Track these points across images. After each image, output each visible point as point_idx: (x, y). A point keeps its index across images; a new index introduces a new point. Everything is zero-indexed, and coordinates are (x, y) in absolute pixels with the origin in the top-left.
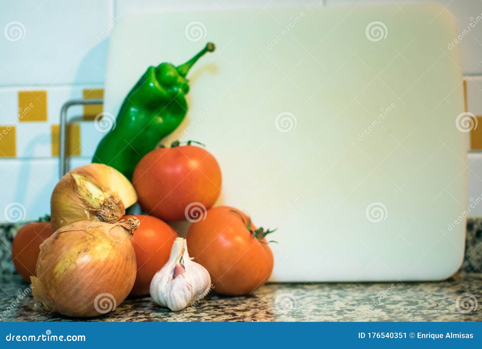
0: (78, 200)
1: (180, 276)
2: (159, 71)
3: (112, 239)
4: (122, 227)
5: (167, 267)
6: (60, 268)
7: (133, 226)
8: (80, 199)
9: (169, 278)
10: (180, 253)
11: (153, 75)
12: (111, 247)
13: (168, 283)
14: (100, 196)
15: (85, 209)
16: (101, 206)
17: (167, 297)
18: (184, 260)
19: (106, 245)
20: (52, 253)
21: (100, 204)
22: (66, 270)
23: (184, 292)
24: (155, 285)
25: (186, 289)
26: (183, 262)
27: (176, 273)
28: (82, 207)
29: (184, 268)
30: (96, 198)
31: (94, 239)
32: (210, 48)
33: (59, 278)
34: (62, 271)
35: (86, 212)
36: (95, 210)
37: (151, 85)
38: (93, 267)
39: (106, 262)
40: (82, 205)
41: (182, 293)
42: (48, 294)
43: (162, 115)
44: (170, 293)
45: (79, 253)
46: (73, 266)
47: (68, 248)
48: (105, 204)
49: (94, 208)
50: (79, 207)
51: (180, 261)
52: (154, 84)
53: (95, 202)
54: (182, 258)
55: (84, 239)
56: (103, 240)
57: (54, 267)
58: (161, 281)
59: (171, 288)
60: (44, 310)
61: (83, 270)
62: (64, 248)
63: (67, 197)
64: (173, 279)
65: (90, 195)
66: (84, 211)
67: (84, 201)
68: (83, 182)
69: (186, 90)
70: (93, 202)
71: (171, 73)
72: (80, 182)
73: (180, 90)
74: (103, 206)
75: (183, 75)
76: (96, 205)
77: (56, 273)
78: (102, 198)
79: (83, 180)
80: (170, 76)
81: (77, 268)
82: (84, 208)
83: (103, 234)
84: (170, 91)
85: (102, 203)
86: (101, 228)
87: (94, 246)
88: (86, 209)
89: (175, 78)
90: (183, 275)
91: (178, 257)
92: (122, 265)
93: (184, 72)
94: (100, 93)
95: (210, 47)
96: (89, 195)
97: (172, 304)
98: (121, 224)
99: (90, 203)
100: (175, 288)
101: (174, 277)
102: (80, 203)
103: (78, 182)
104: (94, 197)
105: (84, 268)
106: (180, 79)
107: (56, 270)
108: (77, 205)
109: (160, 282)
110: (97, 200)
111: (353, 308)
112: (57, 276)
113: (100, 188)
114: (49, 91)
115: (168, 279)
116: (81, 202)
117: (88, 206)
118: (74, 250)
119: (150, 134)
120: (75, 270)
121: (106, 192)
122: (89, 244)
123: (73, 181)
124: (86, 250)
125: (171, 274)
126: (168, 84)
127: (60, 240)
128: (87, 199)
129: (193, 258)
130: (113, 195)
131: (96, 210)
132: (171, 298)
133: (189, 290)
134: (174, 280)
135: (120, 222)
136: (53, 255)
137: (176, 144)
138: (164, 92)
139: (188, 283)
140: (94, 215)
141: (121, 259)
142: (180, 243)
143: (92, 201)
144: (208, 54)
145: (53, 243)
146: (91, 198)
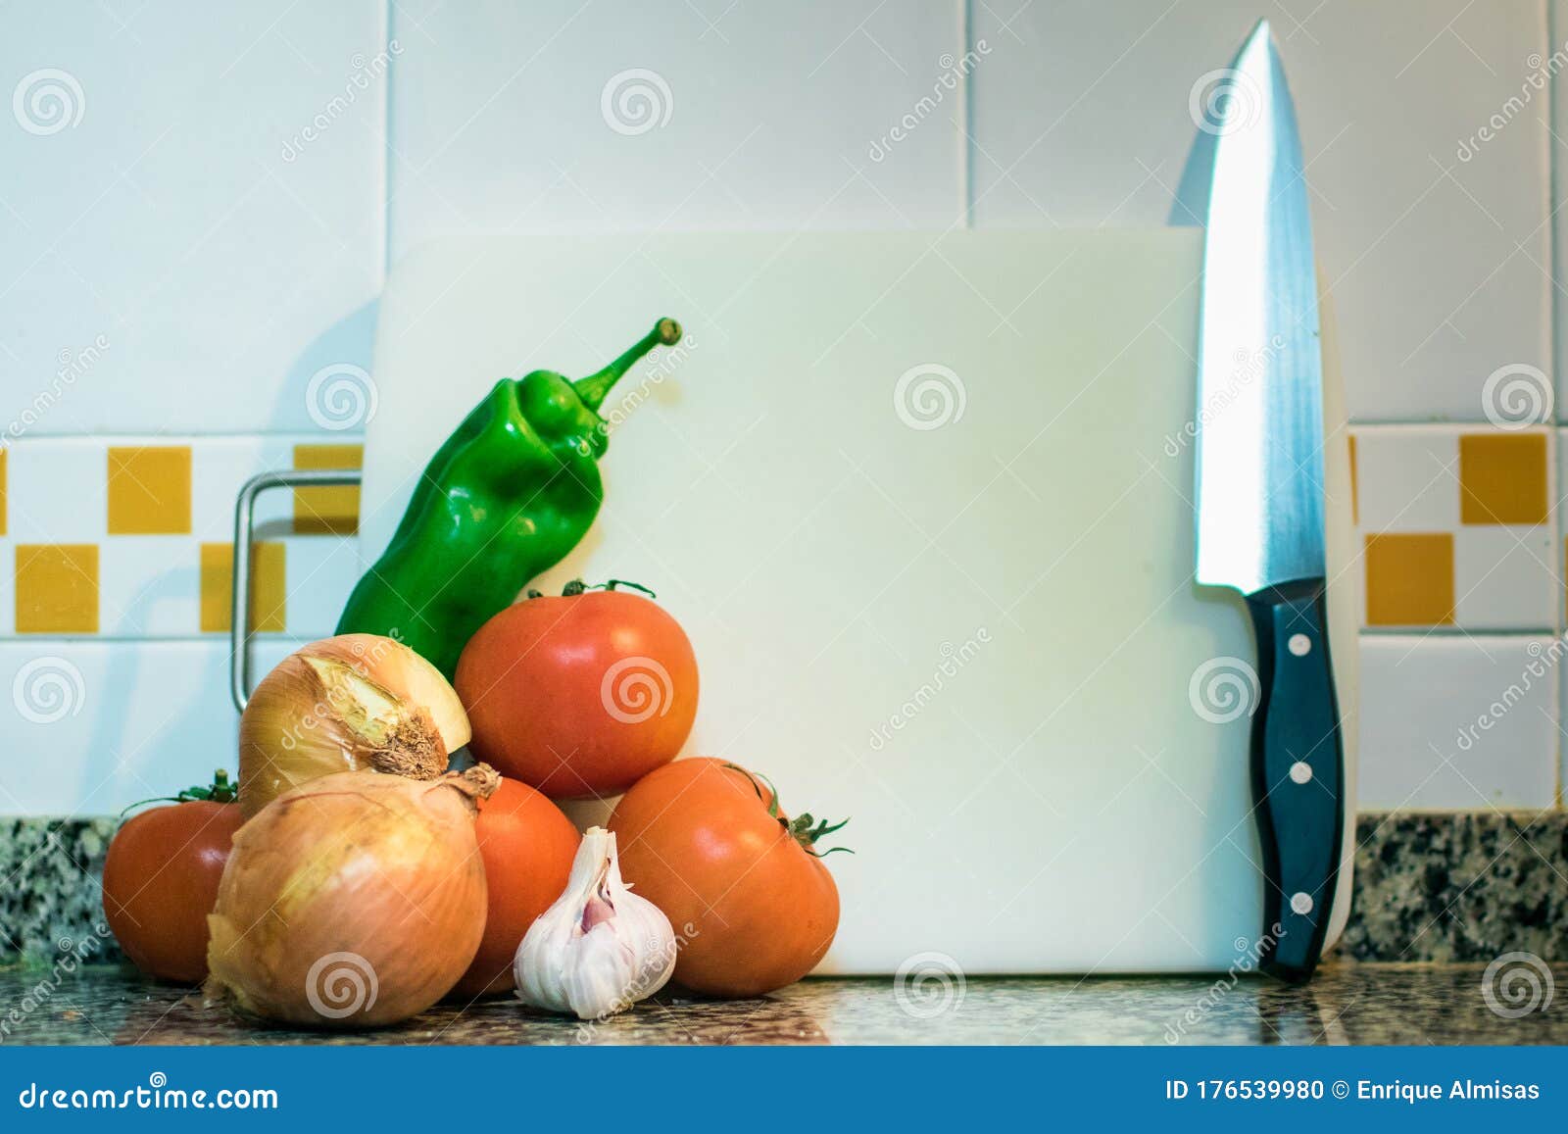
0: (328, 725)
1: (603, 925)
2: (528, 390)
3: (432, 817)
4: (455, 788)
5: (562, 905)
6: (298, 887)
7: (483, 786)
8: (334, 721)
9: (572, 932)
10: (597, 868)
11: (513, 403)
12: (429, 837)
13: (568, 943)
14: (389, 714)
15: (344, 747)
16: (390, 742)
17: (568, 980)
18: (610, 885)
19: (418, 829)
20: (271, 850)
21: (387, 736)
22: (313, 892)
23: (614, 965)
24: (535, 950)
25: (619, 960)
26: (608, 892)
27: (588, 919)
28: (336, 743)
29: (612, 906)
30: (376, 719)
31: (387, 813)
32: (664, 335)
33: (295, 914)
34: (302, 895)
35: (347, 756)
36: (371, 750)
37: (509, 427)
38: (385, 885)
39: (421, 874)
40: (337, 739)
41: (608, 967)
42: (258, 959)
43: (532, 510)
44: (576, 968)
45: (349, 848)
46: (333, 884)
47: (319, 838)
48: (400, 737)
49: (370, 746)
50: (330, 744)
51: (600, 892)
52: (515, 425)
53: (374, 729)
54: (604, 879)
55: (357, 812)
56: (408, 819)
57: (279, 883)
58: (549, 939)
59: (580, 954)
60: (239, 1011)
61: (361, 890)
62: (307, 838)
63: (294, 718)
64: (582, 935)
65: (361, 711)
66: (342, 756)
67: (343, 728)
68: (339, 677)
69: (600, 446)
70: (367, 730)
71: (561, 400)
72: (332, 678)
73: (584, 447)
74: (395, 739)
75: (592, 407)
76: (376, 737)
77: (286, 902)
78: (393, 721)
79: (339, 671)
80: (557, 408)
81: (344, 886)
82: (340, 745)
83: (408, 804)
84: (556, 446)
85: (392, 733)
86: (400, 790)
87: (388, 831)
88: (349, 750)
89: (573, 412)
90: (609, 924)
91: (594, 879)
92: (458, 885)
93: (594, 398)
94: (354, 456)
95: (666, 333)
96: (358, 712)
97: (583, 997)
98: (450, 781)
99: (361, 731)
100: (590, 956)
101: (585, 929)
102: (332, 732)
103: (325, 678)
104: (370, 716)
105: (365, 886)
106: (584, 417)
107: (285, 893)
108: (325, 738)
109: (547, 941)
110: (380, 725)
111: (1059, 1015)
112: (288, 910)
113: (387, 694)
114: (198, 446)
115: (568, 935)
116: (334, 730)
117: (354, 740)
118: (337, 840)
119: (502, 562)
120: (338, 892)
121: (402, 706)
122: (374, 827)
123: (314, 675)
124: (366, 842)
125: (575, 921)
126: (553, 429)
127: (292, 816)
128: (352, 721)
129: (631, 885)
130: (420, 715)
131: (377, 751)
132: (578, 981)
133: (626, 961)
134: (586, 936)
135: (449, 777)
136: (274, 855)
137: (574, 589)
138: (544, 450)
139: (625, 946)
140: (369, 765)
141: (456, 869)
142: (600, 842)
143: (365, 727)
144: (659, 349)
145: (274, 825)
146: (364, 717)
